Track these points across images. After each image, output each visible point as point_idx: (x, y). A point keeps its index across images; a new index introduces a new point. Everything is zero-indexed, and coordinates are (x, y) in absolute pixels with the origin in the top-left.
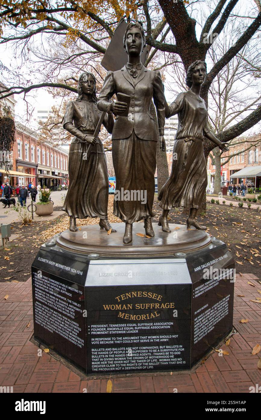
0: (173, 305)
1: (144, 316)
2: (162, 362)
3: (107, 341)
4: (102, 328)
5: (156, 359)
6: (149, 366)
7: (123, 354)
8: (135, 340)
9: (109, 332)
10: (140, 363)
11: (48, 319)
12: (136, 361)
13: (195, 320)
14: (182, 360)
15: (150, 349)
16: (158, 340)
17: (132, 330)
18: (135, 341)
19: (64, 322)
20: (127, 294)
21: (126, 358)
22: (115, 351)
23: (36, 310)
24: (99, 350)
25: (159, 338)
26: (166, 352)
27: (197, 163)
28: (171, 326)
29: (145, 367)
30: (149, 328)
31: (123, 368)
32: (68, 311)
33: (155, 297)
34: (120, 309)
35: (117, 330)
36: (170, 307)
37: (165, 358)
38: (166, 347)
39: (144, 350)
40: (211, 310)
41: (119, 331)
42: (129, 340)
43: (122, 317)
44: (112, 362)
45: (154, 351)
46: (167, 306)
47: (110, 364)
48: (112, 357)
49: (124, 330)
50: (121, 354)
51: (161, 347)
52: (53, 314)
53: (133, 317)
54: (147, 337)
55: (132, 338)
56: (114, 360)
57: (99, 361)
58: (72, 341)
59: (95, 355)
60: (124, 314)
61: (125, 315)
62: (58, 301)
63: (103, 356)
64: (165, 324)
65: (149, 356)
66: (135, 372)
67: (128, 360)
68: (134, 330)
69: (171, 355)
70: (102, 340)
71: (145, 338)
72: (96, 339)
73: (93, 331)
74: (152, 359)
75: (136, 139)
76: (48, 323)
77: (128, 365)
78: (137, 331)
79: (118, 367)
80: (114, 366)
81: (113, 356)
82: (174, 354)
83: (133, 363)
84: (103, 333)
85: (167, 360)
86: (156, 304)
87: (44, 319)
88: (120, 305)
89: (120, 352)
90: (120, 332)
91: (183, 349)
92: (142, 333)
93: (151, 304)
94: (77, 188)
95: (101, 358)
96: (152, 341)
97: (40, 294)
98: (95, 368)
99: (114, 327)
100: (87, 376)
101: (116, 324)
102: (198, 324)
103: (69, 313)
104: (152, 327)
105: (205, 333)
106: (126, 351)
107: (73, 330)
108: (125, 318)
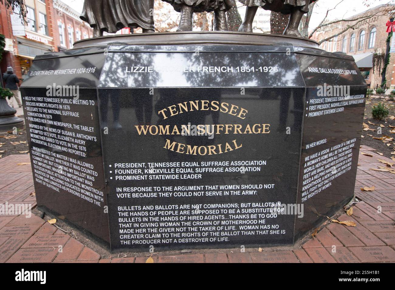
0: (268, 128)
1: (212, 148)
2: (244, 230)
3: (146, 192)
4: (134, 168)
5: (234, 225)
6: (220, 236)
7: (175, 216)
8: (195, 191)
9: (148, 177)
10: (205, 232)
11: (51, 171)
12: (199, 229)
13: (307, 159)
14: (280, 229)
15: (224, 208)
16: (238, 193)
17: (190, 174)
18: (196, 194)
19: (73, 168)
20: (180, 105)
21: (181, 224)
23: (34, 162)
24: (130, 208)
25: (240, 189)
26: (252, 213)
28: (262, 167)
29: (214, 239)
30: (221, 170)
31: (175, 241)
32: (76, 147)
33: (233, 112)
34: (168, 133)
35: (163, 174)
36: (262, 131)
37: (250, 225)
38: (251, 205)
39: (212, 209)
40: (330, 152)
41: (167, 174)
42: (185, 191)
43: (172, 150)
44: (155, 230)
45: (230, 211)
47: (151, 234)
48: (154, 222)
49: (175, 174)
50: (171, 215)
51: (243, 205)
52: (57, 160)
53: (192, 148)
54: (219, 187)
55: (191, 188)
56: (159, 227)
57: (133, 227)
58: (87, 198)
59: (123, 217)
60: (174, 143)
61: (176, 146)
62: (61, 134)
64: (252, 163)
65: (221, 220)
66: (197, 247)
67: (184, 226)
68: (195, 173)
69: (261, 219)
70: (137, 192)
71: (214, 188)
72: (125, 189)
73: (118, 174)
74: (227, 226)
76: (52, 178)
77: (183, 235)
78: (200, 176)
79: (165, 238)
80: (159, 236)
81: (157, 219)
82: (265, 218)
83: (193, 232)
84: (137, 178)
85: (253, 227)
86: (236, 126)
87: (46, 173)
88: (167, 127)
89: (169, 213)
90: (168, 177)
93: (227, 126)
95: (135, 222)
96: (227, 193)
97: (36, 132)
98: (126, 240)
99: (157, 168)
100: (113, 253)
101: (161, 162)
102: (310, 169)
103: (79, 150)
104: (227, 170)
105: (318, 189)
106: (179, 210)
107: (86, 179)
108: (178, 151)
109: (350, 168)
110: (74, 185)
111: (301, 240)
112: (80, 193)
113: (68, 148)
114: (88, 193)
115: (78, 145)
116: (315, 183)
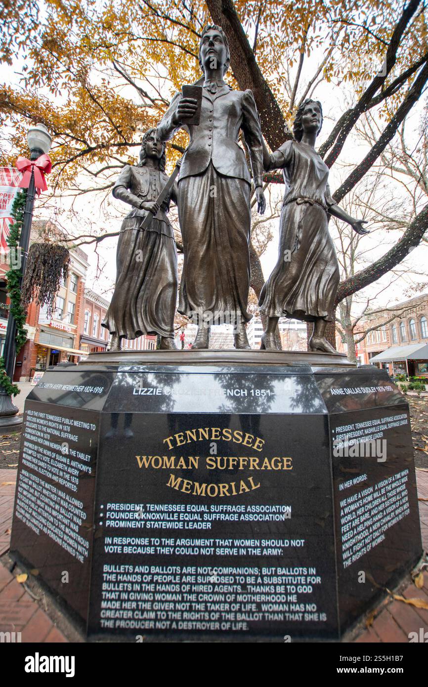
0: (290, 463)
1: (224, 487)
2: (268, 611)
3: (141, 546)
4: (130, 511)
5: (254, 602)
6: (236, 621)
7: (175, 584)
8: (203, 547)
9: (145, 524)
10: (216, 612)
12: (206, 607)
13: (343, 503)
14: (318, 611)
15: (239, 575)
16: (257, 552)
17: (197, 521)
18: (203, 551)
20: (188, 432)
21: (183, 597)
22: (158, 574)
24: (119, 569)
25: (261, 547)
26: (278, 584)
28: (287, 514)
29: (228, 626)
30: (235, 518)
31: (174, 626)
33: (248, 442)
34: (173, 467)
35: (163, 520)
36: (283, 466)
37: (276, 603)
38: (276, 571)
39: (225, 575)
41: (168, 521)
42: (190, 546)
43: (177, 488)
44: (148, 606)
46: (276, 466)
47: (143, 611)
48: (148, 592)
49: (179, 521)
50: (170, 583)
51: (265, 571)
53: (200, 487)
54: (233, 543)
55: (198, 542)
56: (153, 601)
57: (119, 599)
58: (68, 548)
59: (109, 582)
60: (180, 479)
61: (182, 483)
63: (130, 585)
64: (274, 509)
65: (237, 594)
67: (186, 602)
68: (203, 521)
69: (291, 594)
70: (129, 545)
71: (227, 543)
72: (116, 540)
73: (110, 519)
74: (245, 603)
75: (215, 176)
77: (185, 615)
78: (209, 525)
79: (161, 620)
80: (152, 615)
81: (151, 587)
82: (297, 593)
83: (198, 611)
84: (132, 525)
85: (281, 608)
86: (251, 459)
88: (173, 458)
89: (169, 578)
90: (170, 525)
91: (319, 580)
92: (220, 530)
93: (241, 459)
95: (124, 591)
96: (243, 552)
98: (108, 619)
99: (157, 512)
101: (163, 503)
102: (349, 517)
103: (70, 481)
104: (242, 517)
105: (365, 545)
106: (182, 575)
107: (72, 520)
108: (183, 490)
110: (57, 527)
111: (352, 631)
112: (63, 539)
113: (59, 477)
114: (71, 542)
115: (71, 475)
116: (359, 537)
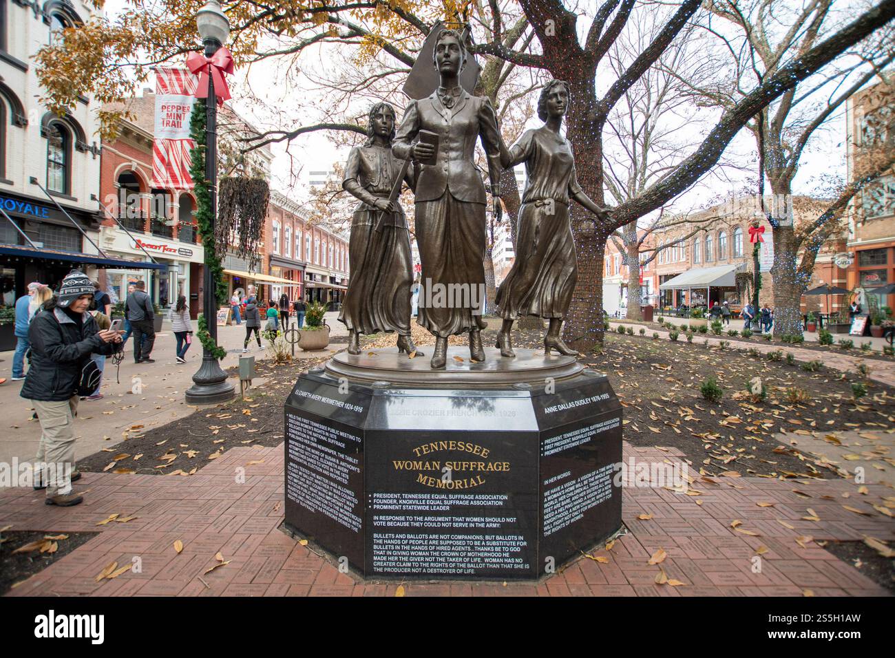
2: (489, 563)
3: (399, 521)
4: (390, 499)
5: (479, 557)
6: (467, 568)
7: (425, 545)
8: (444, 522)
9: (402, 507)
10: (453, 562)
11: (308, 490)
12: (446, 559)
13: (546, 494)
14: (524, 563)
15: (469, 540)
16: (482, 525)
17: (438, 505)
18: (444, 525)
19: (332, 492)
20: (432, 444)
21: (430, 554)
22: (412, 539)
23: (289, 477)
24: (385, 536)
25: (485, 522)
26: (496, 546)
27: (559, 242)
28: (504, 501)
29: (461, 571)
30: (467, 503)
31: (424, 571)
32: (338, 473)
33: (477, 452)
35: (415, 505)
37: (495, 557)
38: (495, 537)
39: (459, 540)
40: (577, 483)
41: (418, 505)
42: (435, 521)
44: (406, 559)
45: (476, 543)
46: (498, 468)
47: (402, 562)
48: (406, 550)
49: (426, 505)
50: (421, 545)
51: (487, 537)
52: (316, 481)
54: (465, 519)
55: (440, 519)
56: (410, 556)
57: (386, 555)
58: (344, 522)
59: (378, 544)
60: (426, 477)
61: (428, 480)
62: (324, 458)
63: (392, 546)
64: (495, 497)
65: (467, 551)
66: (445, 577)
67: (432, 556)
68: (443, 505)
69: (505, 552)
70: (391, 520)
71: (461, 519)
72: (381, 518)
73: (376, 504)
74: (473, 557)
75: (451, 200)
76: (307, 497)
77: (432, 564)
78: (448, 508)
79: (415, 567)
80: (409, 565)
81: (408, 547)
82: (509, 551)
83: (441, 562)
84: (392, 507)
85: (498, 560)
87: (302, 491)
88: (420, 463)
89: (420, 542)
90: (419, 508)
91: (525, 543)
92: (456, 511)
94: (362, 281)
95: (389, 550)
96: (472, 525)
97: (297, 449)
98: (379, 567)
99: (410, 499)
100: (366, 580)
101: (414, 493)
102: (550, 503)
104: (472, 503)
105: (564, 521)
106: (429, 540)
107: (346, 504)
108: (429, 484)
109: (610, 495)
111: (547, 575)
112: (339, 517)
114: (348, 519)
115: (341, 472)
116: (559, 516)
